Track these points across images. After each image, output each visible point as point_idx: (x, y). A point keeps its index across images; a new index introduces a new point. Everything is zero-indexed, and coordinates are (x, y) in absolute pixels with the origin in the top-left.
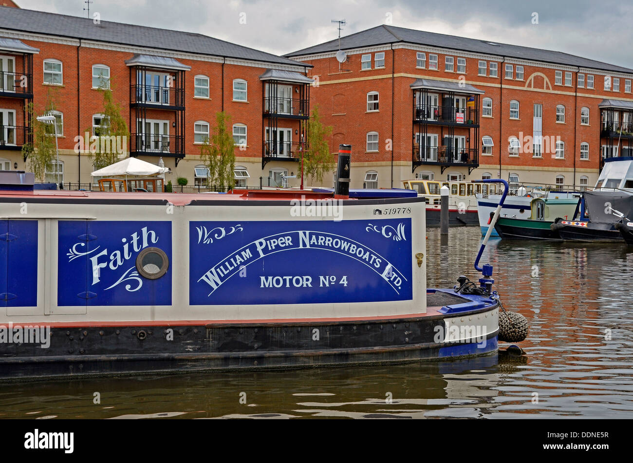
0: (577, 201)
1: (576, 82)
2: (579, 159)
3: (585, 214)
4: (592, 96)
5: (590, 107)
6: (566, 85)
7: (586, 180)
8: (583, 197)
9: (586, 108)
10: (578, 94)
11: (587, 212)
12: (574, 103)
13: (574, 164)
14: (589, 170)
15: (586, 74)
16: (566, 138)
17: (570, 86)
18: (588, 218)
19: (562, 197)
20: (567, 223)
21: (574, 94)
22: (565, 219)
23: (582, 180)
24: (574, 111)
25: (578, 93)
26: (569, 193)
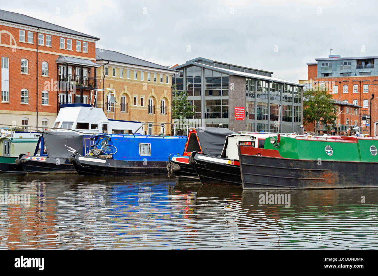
0: (37, 139)
1: (37, 41)
2: (40, 104)
3: (44, 151)
4: (50, 53)
5: (49, 61)
6: (28, 42)
7: (46, 122)
8: (42, 136)
9: (46, 62)
10: (39, 51)
11: (46, 149)
12: (36, 58)
13: (37, 109)
14: (49, 114)
15: (45, 35)
16: (30, 87)
17: (32, 43)
18: (47, 153)
19: (25, 136)
20: (29, 158)
21: (36, 50)
22: (27, 154)
23: (43, 122)
24: (36, 65)
25: (39, 49)
26: (32, 133)
